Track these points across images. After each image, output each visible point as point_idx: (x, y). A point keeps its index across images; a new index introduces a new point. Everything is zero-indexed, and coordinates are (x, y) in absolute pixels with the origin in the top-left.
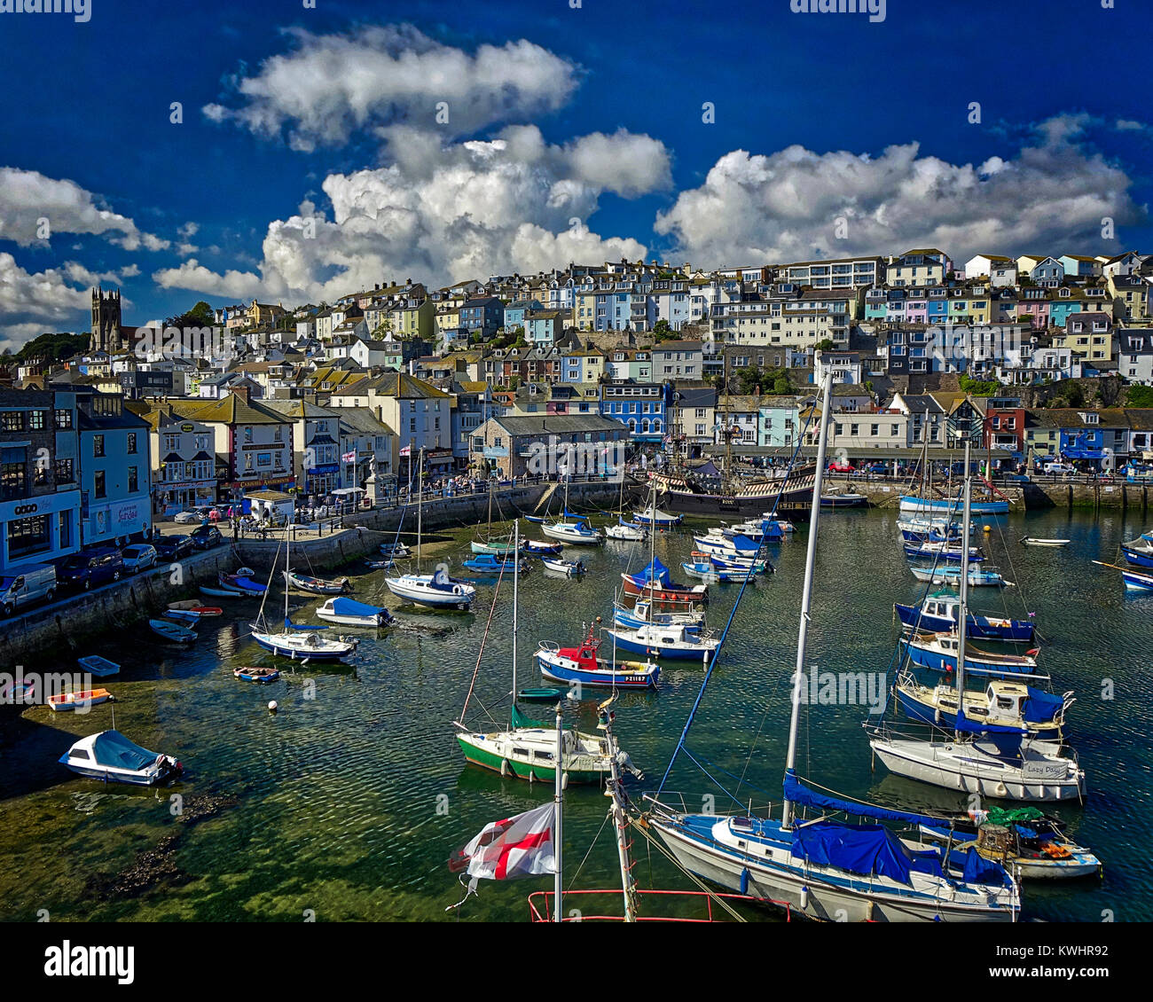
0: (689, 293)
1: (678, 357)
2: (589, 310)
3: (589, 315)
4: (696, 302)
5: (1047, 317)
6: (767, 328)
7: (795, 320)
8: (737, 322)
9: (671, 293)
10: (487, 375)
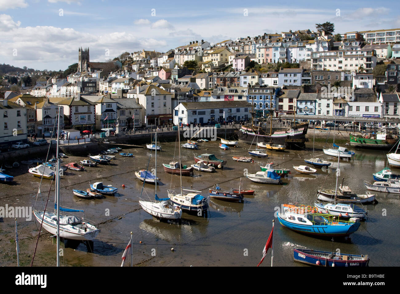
0: (305, 47)
1: (291, 76)
2: (262, 54)
3: (262, 56)
4: (308, 51)
6: (336, 63)
7: (349, 59)
8: (323, 60)
9: (298, 47)
10: (210, 83)
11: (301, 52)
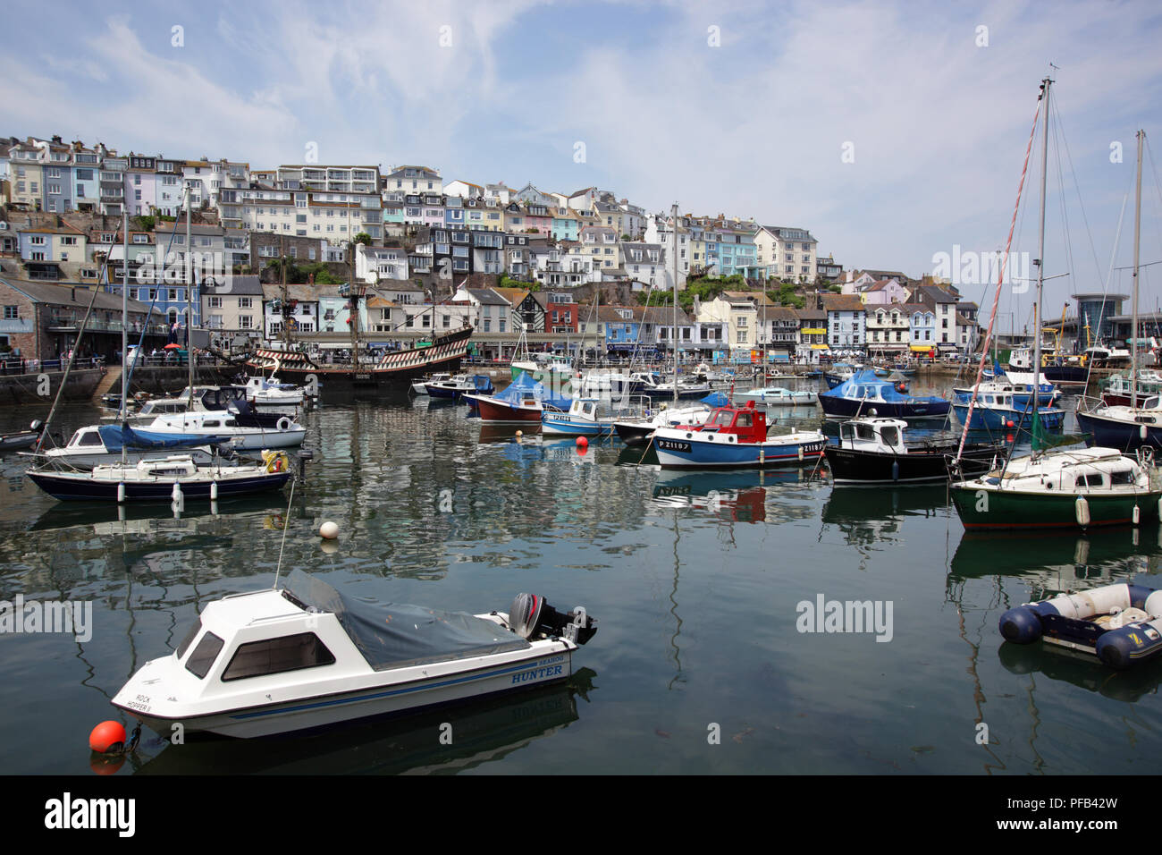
1: (193, 243)
4: (193, 186)
5: (549, 232)
6: (291, 219)
7: (323, 213)
11: (168, 189)
